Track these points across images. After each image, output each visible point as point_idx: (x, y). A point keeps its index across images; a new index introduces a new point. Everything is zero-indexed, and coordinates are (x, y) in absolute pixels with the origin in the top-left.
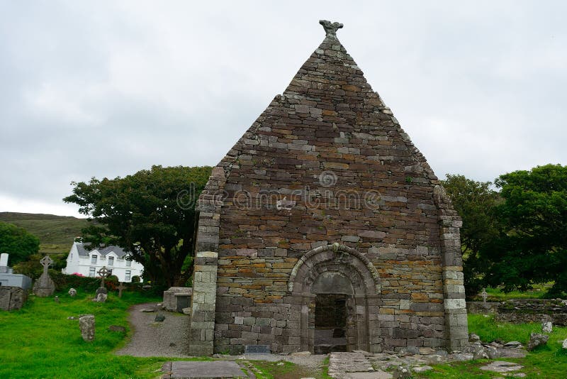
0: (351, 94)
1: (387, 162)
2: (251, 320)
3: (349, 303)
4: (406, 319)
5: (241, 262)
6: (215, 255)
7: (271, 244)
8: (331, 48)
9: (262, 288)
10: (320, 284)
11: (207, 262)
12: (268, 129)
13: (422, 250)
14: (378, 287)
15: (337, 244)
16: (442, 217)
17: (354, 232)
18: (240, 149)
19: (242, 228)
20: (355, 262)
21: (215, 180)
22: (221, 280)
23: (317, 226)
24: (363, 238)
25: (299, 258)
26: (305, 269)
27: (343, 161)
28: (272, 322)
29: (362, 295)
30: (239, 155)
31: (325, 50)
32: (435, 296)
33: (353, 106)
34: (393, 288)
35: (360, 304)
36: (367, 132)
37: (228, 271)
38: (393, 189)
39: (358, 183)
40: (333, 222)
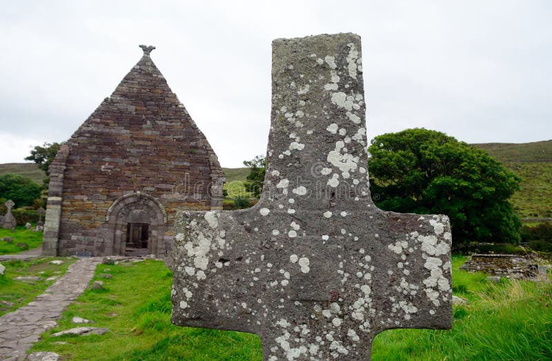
0: (156, 95)
1: (178, 140)
2: (82, 238)
3: (149, 229)
5: (77, 203)
6: (59, 199)
7: (97, 192)
8: (145, 64)
9: (90, 218)
10: (130, 217)
11: (54, 203)
12: (98, 120)
14: (165, 219)
15: (138, 192)
16: (211, 175)
17: (152, 185)
18: (79, 133)
19: (78, 183)
20: (151, 204)
21: (62, 153)
22: (63, 214)
23: (127, 181)
24: (157, 188)
25: (114, 201)
26: (118, 207)
27: (148, 140)
28: (95, 239)
29: (156, 224)
30: (78, 137)
31: (140, 66)
33: (157, 103)
35: (154, 229)
36: (166, 120)
37: (69, 208)
38: (180, 157)
39: (157, 154)
40: (138, 179)
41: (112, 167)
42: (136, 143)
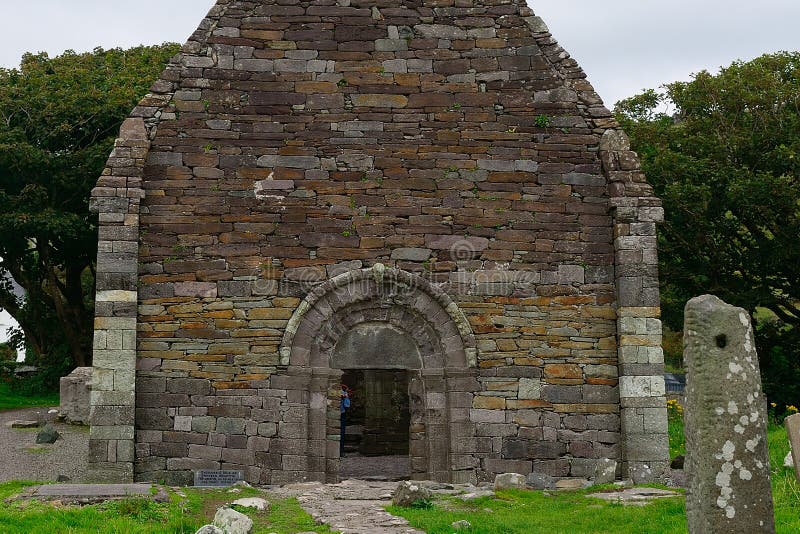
1: (493, 86)
2: (207, 422)
3: (413, 387)
4: (532, 418)
5: (185, 308)
6: (132, 296)
7: (244, 270)
9: (228, 358)
10: (351, 349)
11: (117, 311)
12: (233, 32)
13: (572, 274)
14: (471, 353)
15: (380, 267)
16: (614, 201)
17: (419, 240)
19: (185, 241)
20: (421, 303)
21: (127, 146)
22: (144, 345)
23: (339, 231)
24: (438, 251)
25: (302, 297)
26: (316, 319)
27: (395, 89)
28: (250, 426)
29: (439, 370)
30: (173, 91)
32: (598, 370)
34: (503, 355)
35: (432, 388)
36: (449, 21)
37: (159, 327)
38: (506, 143)
39: (428, 136)
40: (374, 221)
41: (287, 185)
42: (359, 101)
